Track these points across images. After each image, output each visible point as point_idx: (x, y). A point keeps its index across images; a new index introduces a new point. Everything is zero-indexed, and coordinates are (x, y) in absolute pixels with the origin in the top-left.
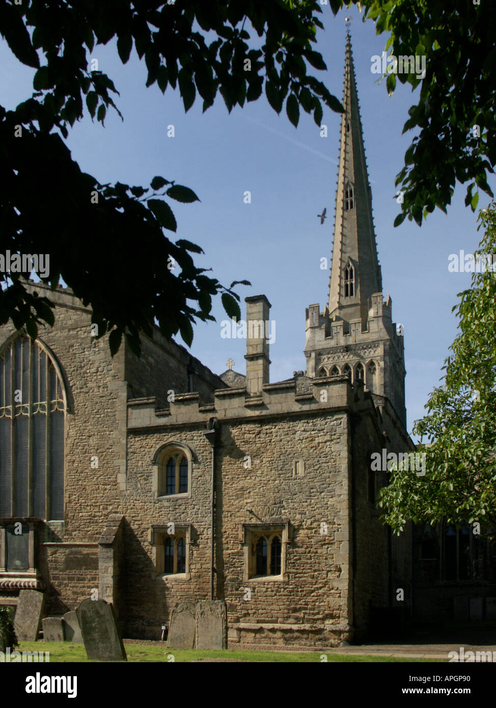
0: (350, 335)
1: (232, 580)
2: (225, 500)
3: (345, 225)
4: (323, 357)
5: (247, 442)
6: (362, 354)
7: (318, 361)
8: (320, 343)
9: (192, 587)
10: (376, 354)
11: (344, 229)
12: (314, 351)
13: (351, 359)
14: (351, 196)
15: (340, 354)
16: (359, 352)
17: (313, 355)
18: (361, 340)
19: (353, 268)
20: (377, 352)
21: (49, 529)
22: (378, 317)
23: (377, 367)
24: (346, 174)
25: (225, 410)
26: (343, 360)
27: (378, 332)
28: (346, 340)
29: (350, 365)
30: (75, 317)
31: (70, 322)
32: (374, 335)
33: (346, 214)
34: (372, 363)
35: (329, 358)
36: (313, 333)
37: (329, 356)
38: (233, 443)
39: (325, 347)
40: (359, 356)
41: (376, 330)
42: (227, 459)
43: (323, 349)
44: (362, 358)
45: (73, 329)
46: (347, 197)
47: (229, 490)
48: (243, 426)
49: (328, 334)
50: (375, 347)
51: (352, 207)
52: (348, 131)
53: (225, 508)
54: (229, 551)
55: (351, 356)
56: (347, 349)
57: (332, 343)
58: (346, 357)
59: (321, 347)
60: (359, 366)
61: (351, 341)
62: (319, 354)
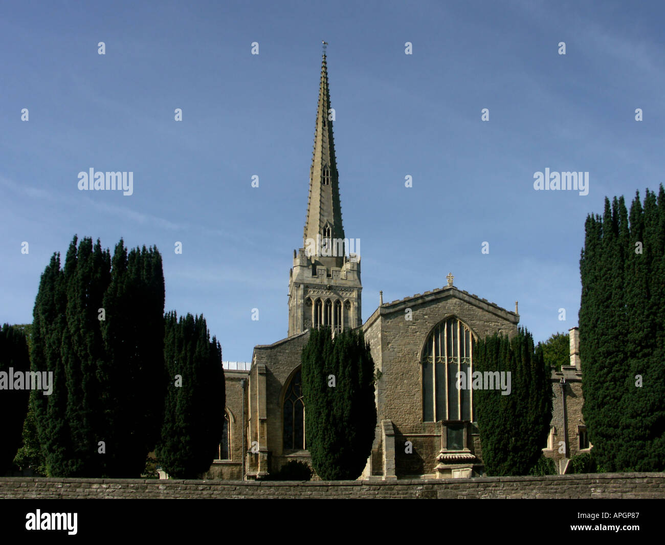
0: (332, 279)
1: (573, 450)
2: (568, 415)
3: (323, 194)
4: (309, 290)
5: (577, 390)
6: (341, 294)
7: (305, 292)
8: (308, 279)
9: (555, 454)
10: (351, 296)
11: (322, 198)
12: (302, 283)
13: (333, 296)
14: (328, 175)
15: (323, 290)
16: (338, 292)
17: (302, 286)
18: (340, 284)
19: (330, 229)
20: (352, 295)
21: (474, 427)
22: (353, 270)
23: (352, 305)
24: (323, 158)
25: (567, 375)
26: (326, 295)
27: (354, 281)
28: (328, 281)
29: (331, 300)
30: (488, 316)
31: (485, 318)
32: (350, 282)
33: (323, 187)
34: (348, 302)
35: (314, 291)
36: (302, 271)
37: (314, 290)
38: (571, 390)
39: (312, 283)
40: (338, 294)
41: (352, 279)
42: (568, 396)
43: (311, 284)
44: (341, 297)
45: (487, 322)
46: (324, 175)
47: (570, 410)
48: (575, 383)
49: (314, 273)
50: (350, 291)
51: (328, 183)
52: (325, 126)
53: (568, 418)
54: (571, 438)
55: (332, 294)
56: (330, 288)
57: (318, 281)
58: (328, 294)
59: (308, 282)
60: (338, 302)
61: (333, 283)
62: (307, 287)
